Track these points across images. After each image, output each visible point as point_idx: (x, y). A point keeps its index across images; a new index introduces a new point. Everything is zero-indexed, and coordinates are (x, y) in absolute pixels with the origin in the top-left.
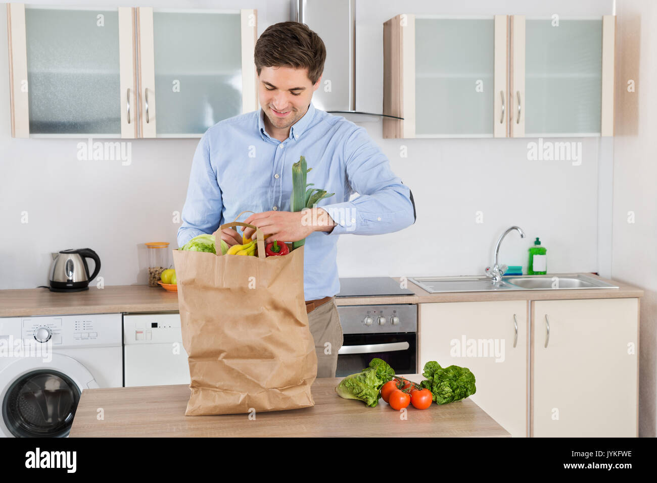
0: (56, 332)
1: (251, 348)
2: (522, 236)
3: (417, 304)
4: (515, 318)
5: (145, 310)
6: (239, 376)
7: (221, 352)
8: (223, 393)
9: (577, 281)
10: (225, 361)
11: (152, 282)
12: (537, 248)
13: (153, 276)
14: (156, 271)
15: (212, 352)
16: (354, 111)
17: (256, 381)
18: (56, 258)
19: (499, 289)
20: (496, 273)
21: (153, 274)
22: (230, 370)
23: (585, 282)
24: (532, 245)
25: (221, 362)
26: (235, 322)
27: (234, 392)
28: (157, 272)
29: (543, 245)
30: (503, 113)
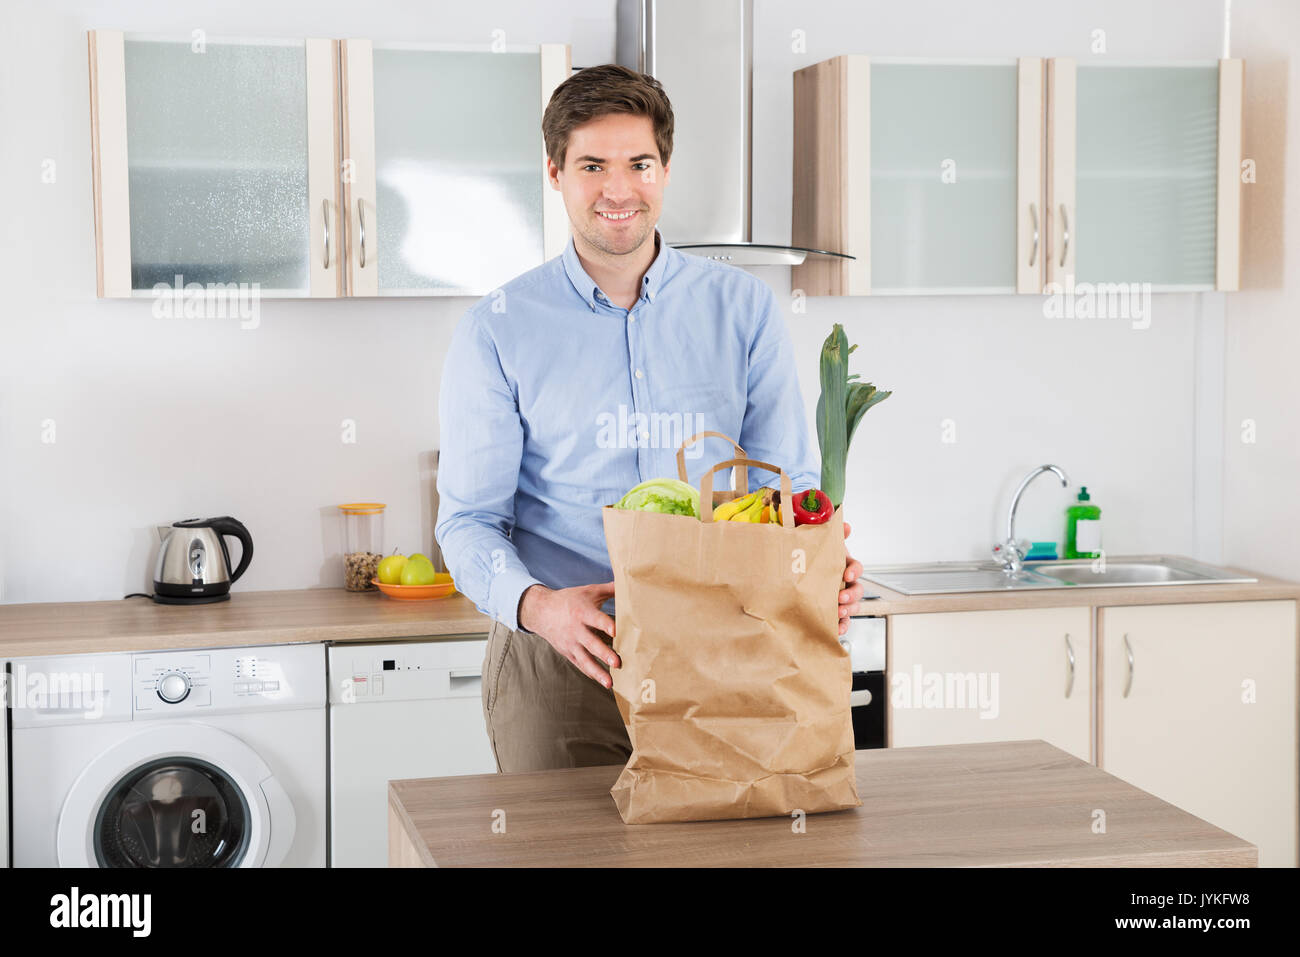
0: (200, 682)
1: (745, 699)
2: (1065, 483)
3: (886, 617)
4: (1067, 641)
5: (372, 636)
6: (723, 749)
7: (689, 704)
8: (699, 782)
9: (1163, 570)
10: (697, 721)
11: (354, 582)
12: (1083, 508)
13: (355, 571)
14: (362, 560)
15: (672, 705)
16: (748, 243)
17: (753, 758)
18: (166, 537)
19: (1017, 585)
20: (1012, 555)
21: (356, 566)
22: (705, 739)
23: (1177, 572)
24: (1074, 502)
25: (689, 722)
26: (714, 651)
27: (722, 780)
28: (365, 562)
29: (1093, 501)
30: (1035, 246)
